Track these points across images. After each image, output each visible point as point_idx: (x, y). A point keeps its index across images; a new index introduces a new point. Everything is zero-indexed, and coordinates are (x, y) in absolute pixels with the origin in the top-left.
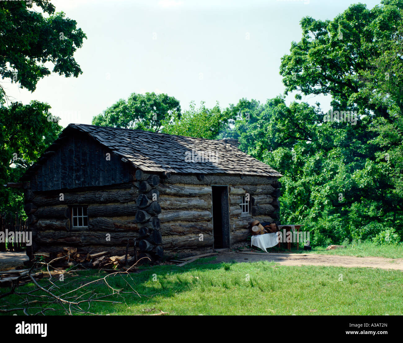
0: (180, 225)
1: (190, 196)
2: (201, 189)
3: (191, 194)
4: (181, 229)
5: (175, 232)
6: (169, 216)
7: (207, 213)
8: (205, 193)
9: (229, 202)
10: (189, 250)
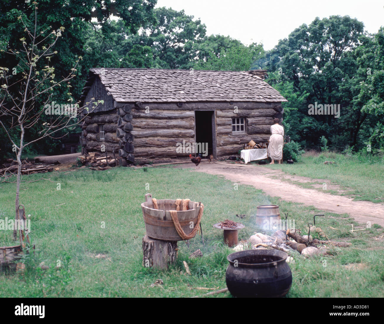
0: (158, 140)
1: (170, 118)
2: (182, 113)
3: (170, 117)
4: (158, 143)
5: (152, 144)
6: (145, 133)
7: (190, 131)
8: (188, 116)
9: (215, 123)
10: (168, 158)
